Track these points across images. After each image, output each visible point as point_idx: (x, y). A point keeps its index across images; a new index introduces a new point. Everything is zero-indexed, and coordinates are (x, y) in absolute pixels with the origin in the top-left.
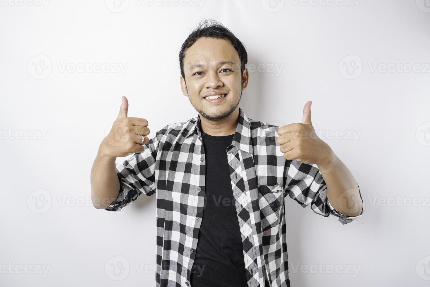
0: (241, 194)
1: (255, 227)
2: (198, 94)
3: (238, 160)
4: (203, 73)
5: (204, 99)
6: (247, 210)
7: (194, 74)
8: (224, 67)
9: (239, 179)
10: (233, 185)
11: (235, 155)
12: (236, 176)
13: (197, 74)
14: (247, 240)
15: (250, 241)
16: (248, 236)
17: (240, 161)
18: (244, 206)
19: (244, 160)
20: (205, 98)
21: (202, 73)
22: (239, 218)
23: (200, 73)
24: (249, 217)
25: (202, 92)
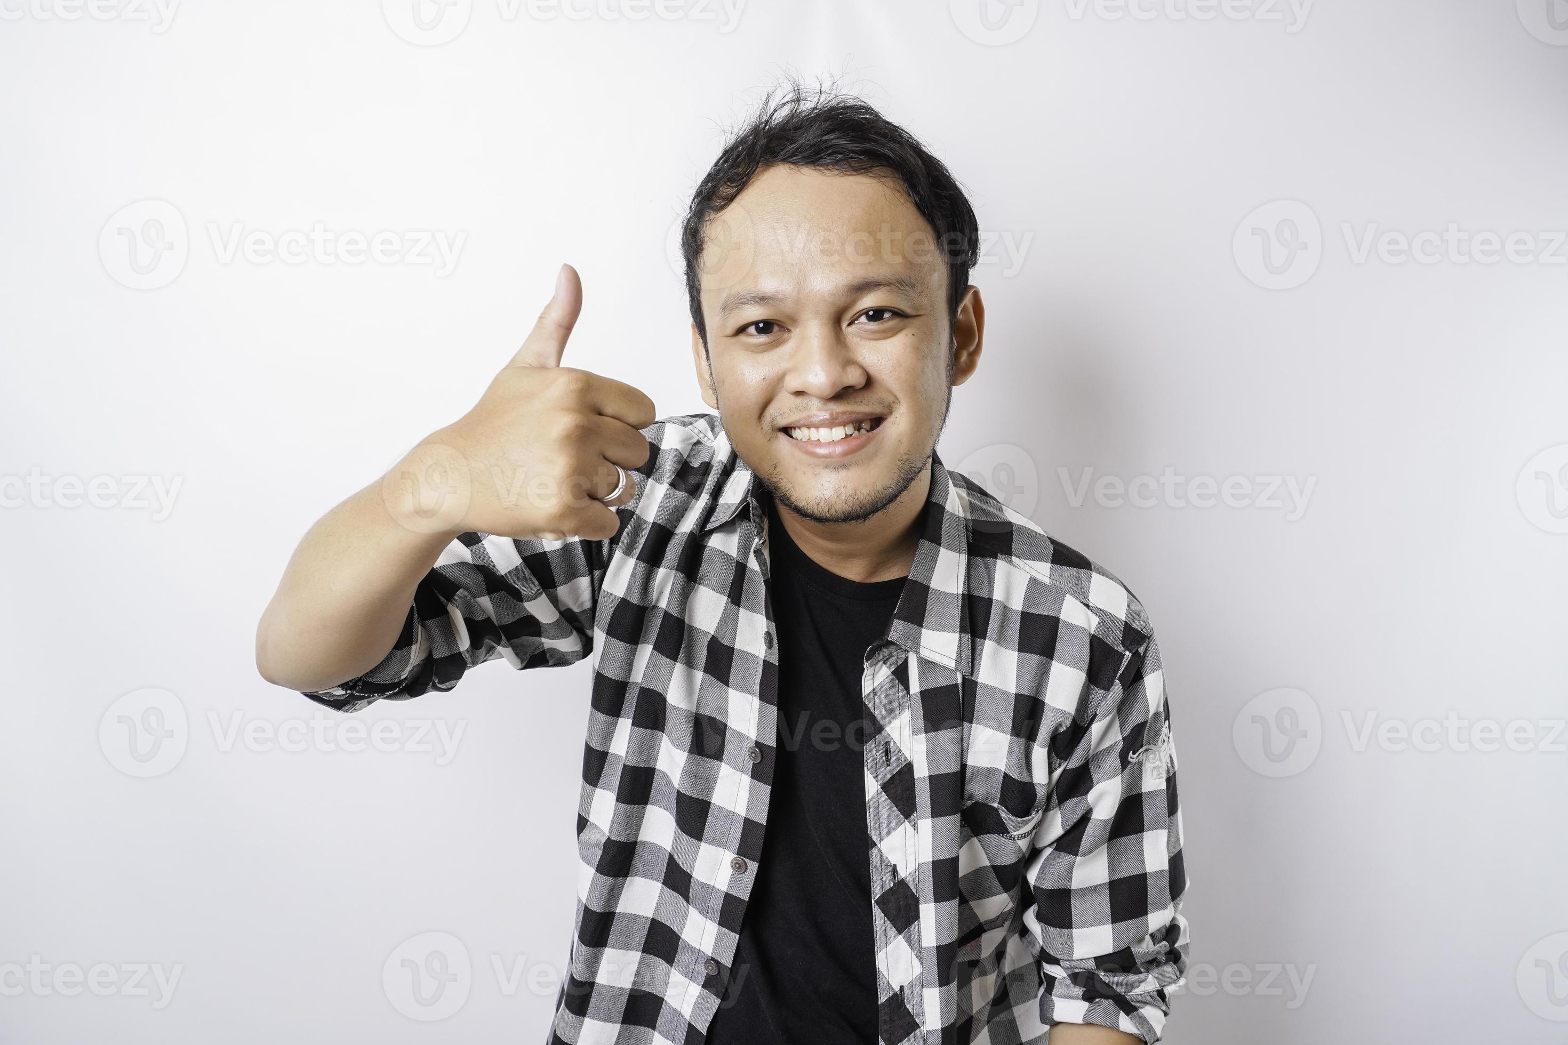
0: (899, 825)
1: (932, 960)
2: (756, 416)
3: (902, 688)
4: (778, 325)
5: (782, 437)
6: (914, 889)
7: (742, 330)
8: (870, 301)
9: (895, 768)
10: (872, 787)
11: (895, 666)
12: (887, 752)
13: (752, 330)
14: (897, 999)
15: (909, 1007)
16: (902, 988)
17: (908, 692)
18: (902, 873)
19: (923, 694)
20: (787, 430)
21: (776, 328)
22: (877, 913)
23: (765, 327)
24: (916, 917)
25: (772, 410)
